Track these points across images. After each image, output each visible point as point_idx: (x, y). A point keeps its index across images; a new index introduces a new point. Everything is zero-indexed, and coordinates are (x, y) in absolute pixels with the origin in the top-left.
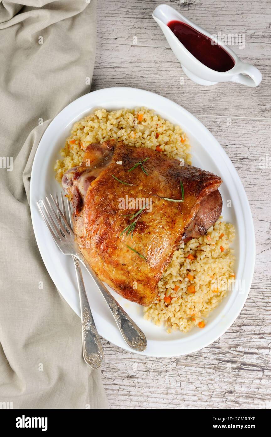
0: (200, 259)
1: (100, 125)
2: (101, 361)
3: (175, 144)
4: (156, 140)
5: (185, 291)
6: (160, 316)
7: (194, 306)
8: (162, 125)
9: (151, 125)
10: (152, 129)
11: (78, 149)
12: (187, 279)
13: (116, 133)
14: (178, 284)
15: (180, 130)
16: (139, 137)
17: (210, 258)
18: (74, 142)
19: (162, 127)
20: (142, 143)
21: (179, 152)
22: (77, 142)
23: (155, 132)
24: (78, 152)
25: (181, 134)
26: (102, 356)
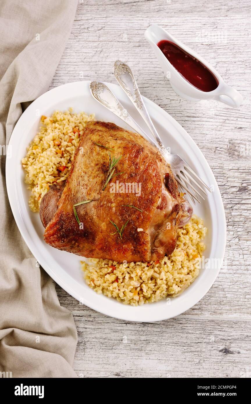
0: (53, 168)
1: (172, 277)
2: (115, 69)
3: (99, 276)
4: (117, 275)
5: (63, 140)
6: (81, 118)
7: (53, 131)
8: (114, 290)
9: (124, 288)
10: (123, 284)
11: (188, 250)
12: (63, 149)
13: (155, 272)
14: (70, 144)
15: (97, 291)
16: (132, 272)
17: (44, 171)
18: (194, 257)
19: (113, 288)
20: (128, 267)
21: (93, 269)
22: (191, 257)
23: (120, 282)
24: (188, 248)
25: (95, 286)
26: (116, 74)
